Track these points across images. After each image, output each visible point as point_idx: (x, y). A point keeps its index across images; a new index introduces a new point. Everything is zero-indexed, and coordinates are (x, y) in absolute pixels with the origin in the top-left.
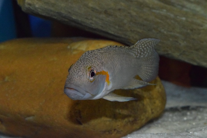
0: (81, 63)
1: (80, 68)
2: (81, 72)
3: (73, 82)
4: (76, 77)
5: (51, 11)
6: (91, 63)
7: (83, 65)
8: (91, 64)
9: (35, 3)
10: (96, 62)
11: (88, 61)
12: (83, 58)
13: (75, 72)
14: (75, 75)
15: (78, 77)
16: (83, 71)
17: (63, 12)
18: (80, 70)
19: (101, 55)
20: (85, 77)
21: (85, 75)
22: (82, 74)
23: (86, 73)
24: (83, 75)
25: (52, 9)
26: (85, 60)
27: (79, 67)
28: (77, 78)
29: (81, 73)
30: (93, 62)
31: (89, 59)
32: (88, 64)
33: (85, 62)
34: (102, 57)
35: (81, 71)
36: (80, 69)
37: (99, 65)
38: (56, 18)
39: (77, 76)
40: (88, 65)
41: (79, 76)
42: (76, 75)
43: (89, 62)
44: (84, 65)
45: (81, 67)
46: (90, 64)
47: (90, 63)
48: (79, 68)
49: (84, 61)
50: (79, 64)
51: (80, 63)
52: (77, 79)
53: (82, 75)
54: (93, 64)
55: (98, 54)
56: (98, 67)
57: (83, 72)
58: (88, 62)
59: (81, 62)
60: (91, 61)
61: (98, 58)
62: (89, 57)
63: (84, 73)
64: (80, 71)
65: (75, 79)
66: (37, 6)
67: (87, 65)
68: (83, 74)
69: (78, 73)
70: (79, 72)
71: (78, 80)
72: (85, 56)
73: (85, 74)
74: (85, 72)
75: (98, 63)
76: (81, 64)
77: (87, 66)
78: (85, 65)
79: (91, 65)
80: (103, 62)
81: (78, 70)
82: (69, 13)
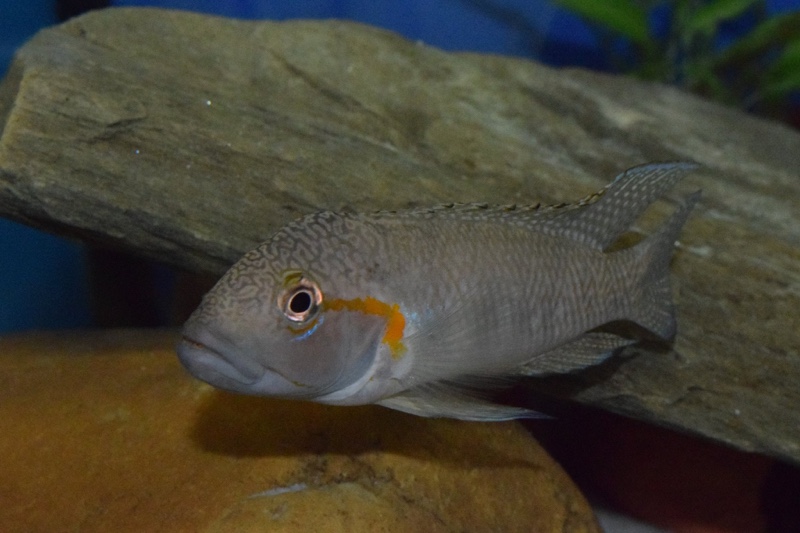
0: (265, 252)
1: (256, 271)
2: (254, 287)
3: (209, 318)
4: (226, 303)
5: (100, 205)
6: (311, 258)
7: (271, 261)
8: (310, 262)
9: (32, 173)
10: (341, 262)
11: (298, 251)
12: (284, 235)
13: (233, 282)
14: (226, 295)
15: (236, 304)
16: (260, 284)
17: (153, 209)
18: (252, 279)
19: (379, 236)
20: (266, 308)
21: (268, 301)
22: (253, 294)
23: (270, 296)
24: (259, 301)
25: (106, 196)
26: (289, 243)
27: (252, 265)
28: (231, 305)
29: (252, 290)
30: (324, 256)
31: (308, 242)
32: (296, 261)
33: (285, 253)
34: (377, 243)
35: (254, 284)
36: (251, 276)
37: (353, 274)
38: (120, 235)
39: (232, 301)
40: (294, 265)
41: (240, 302)
42: (231, 295)
43: (302, 253)
44: (274, 264)
45: (257, 268)
46: (303, 262)
47: (305, 259)
48: (250, 269)
49: (278, 248)
50: (258, 255)
51: (262, 252)
52: (227, 309)
53: (255, 301)
54: (322, 267)
55: (364, 231)
56: (343, 279)
57: (262, 290)
58: (296, 254)
59: (269, 251)
60: (316, 252)
61: (357, 245)
62: (310, 238)
63: (265, 293)
64: (250, 282)
65: (220, 310)
66: (39, 184)
67: (289, 263)
68: (261, 295)
69: (238, 290)
70: (244, 284)
71: (229, 314)
72: (294, 229)
73: (265, 297)
74: (271, 290)
75: (351, 265)
76: (263, 256)
77: (285, 267)
78: (277, 262)
79: (306, 267)
80: (377, 265)
81: (242, 278)
82: (181, 213)
